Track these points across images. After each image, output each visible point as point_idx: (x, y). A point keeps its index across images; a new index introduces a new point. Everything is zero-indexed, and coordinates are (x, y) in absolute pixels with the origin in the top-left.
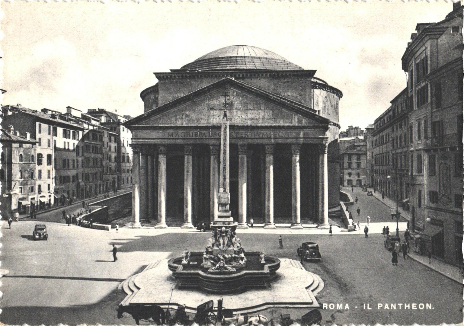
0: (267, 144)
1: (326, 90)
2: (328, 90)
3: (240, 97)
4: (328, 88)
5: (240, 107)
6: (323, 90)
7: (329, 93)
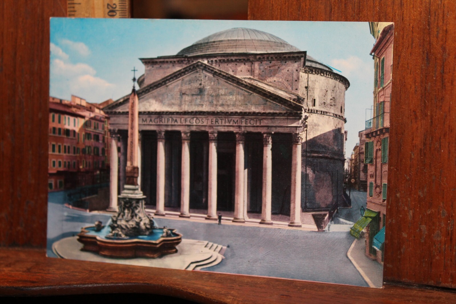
0: (237, 133)
1: (325, 75)
2: (328, 76)
3: (212, 82)
4: (328, 74)
5: (212, 92)
6: (321, 76)
7: (328, 79)
